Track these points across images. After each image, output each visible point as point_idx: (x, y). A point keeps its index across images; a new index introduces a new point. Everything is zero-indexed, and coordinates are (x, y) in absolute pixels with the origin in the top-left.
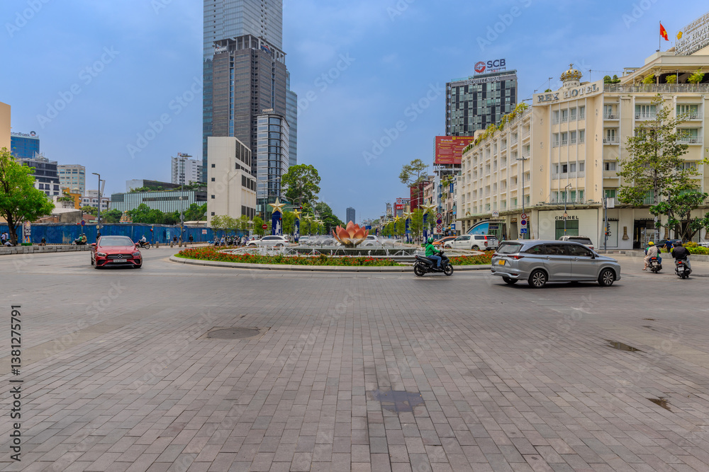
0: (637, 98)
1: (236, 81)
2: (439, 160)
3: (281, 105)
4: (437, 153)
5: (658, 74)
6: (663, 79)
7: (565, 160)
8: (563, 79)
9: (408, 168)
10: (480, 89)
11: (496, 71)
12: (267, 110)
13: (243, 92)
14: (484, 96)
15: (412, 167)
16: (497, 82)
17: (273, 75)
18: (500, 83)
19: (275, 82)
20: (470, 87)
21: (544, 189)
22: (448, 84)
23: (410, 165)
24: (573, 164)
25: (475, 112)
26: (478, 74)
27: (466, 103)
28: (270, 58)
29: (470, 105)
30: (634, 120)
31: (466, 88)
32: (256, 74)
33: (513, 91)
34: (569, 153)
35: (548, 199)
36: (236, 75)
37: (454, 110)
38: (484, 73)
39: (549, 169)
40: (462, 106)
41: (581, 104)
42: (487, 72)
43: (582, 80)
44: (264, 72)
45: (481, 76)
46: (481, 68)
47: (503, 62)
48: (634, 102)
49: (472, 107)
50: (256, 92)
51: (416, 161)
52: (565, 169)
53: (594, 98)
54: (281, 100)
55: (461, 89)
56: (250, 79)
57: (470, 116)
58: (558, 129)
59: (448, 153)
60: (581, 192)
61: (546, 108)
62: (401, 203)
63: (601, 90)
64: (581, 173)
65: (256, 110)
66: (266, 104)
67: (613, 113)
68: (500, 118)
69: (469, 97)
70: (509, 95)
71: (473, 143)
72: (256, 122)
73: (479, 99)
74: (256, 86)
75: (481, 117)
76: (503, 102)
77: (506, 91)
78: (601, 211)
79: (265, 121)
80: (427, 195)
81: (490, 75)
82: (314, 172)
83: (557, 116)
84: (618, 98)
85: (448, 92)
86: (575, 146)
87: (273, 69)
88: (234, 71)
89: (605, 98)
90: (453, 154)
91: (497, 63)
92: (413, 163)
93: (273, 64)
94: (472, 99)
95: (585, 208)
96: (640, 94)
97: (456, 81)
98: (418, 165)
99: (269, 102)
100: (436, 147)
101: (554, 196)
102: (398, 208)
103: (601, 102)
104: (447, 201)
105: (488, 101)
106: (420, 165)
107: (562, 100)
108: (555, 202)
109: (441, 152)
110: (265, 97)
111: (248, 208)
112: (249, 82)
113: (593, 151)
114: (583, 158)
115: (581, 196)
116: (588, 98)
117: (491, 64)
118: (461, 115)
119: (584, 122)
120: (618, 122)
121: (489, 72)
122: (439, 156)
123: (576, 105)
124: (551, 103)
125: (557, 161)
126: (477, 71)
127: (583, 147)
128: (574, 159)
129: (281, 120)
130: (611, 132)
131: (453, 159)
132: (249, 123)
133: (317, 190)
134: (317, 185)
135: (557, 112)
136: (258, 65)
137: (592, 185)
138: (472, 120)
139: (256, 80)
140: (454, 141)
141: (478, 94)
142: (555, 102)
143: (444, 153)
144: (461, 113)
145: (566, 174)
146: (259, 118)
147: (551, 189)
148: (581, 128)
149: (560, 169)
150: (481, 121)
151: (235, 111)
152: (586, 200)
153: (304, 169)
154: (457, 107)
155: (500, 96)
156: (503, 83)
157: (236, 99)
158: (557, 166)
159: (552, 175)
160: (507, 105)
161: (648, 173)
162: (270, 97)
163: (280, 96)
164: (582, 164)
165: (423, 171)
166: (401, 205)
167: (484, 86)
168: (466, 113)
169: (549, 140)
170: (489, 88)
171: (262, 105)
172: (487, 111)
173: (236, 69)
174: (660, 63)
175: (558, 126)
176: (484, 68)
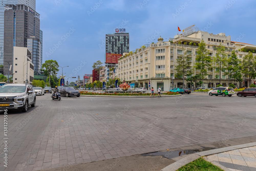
0: (178, 48)
1: (17, 23)
2: (107, 61)
3: (38, 35)
4: (106, 59)
5: (182, 41)
6: (183, 43)
7: (159, 64)
8: (158, 40)
9: (96, 64)
10: (117, 38)
11: (123, 33)
12: (32, 37)
13: (21, 28)
14: (119, 40)
15: (97, 63)
16: (123, 36)
17: (34, 22)
18: (124, 37)
19: (35, 25)
20: (114, 37)
21: (153, 73)
22: (106, 35)
23: (96, 62)
24: (162, 66)
25: (116, 46)
26: (116, 33)
27: (113, 42)
28: (33, 16)
29: (114, 43)
30: (177, 54)
31: (113, 37)
32: (27, 21)
33: (128, 40)
34: (160, 62)
35: (154, 76)
36: (17, 20)
37: (109, 44)
38: (118, 33)
39: (155, 67)
40: (111, 43)
41: (164, 48)
42: (119, 32)
43: (163, 41)
44: (30, 21)
45: (118, 34)
46: (117, 31)
47: (124, 30)
48: (177, 49)
49: (115, 44)
50: (27, 29)
51: (99, 61)
52: (159, 67)
53: (167, 47)
54: (38, 33)
55: (111, 37)
56: (24, 23)
57: (114, 47)
58: (157, 55)
59: (110, 59)
60: (164, 74)
61: (154, 48)
62: (86, 76)
63: (170, 45)
64: (164, 69)
65: (27, 36)
66: (31, 34)
67: (172, 52)
68: (124, 48)
69: (114, 40)
70: (127, 41)
71: (123, 57)
72: (27, 41)
73: (117, 41)
74: (27, 26)
75: (118, 47)
76: (125, 43)
77: (126, 40)
78: (170, 80)
79: (31, 41)
80: (101, 73)
81: (121, 34)
82: (56, 63)
83: (157, 51)
84: (173, 47)
85: (106, 38)
86: (162, 60)
87: (34, 20)
88: (15, 19)
89: (171, 47)
90: (112, 60)
91: (123, 30)
92: (97, 62)
93: (34, 18)
94: (115, 41)
95: (165, 79)
96: (178, 47)
97: (109, 34)
98: (99, 63)
99: (32, 33)
100: (106, 56)
101: (156, 75)
102: (85, 78)
103: (169, 48)
104: (111, 76)
105: (120, 42)
106: (100, 63)
107: (158, 46)
108: (157, 77)
109: (108, 59)
110: (31, 31)
111: (32, 77)
112: (23, 24)
113: (167, 62)
114: (164, 64)
115: (164, 75)
116: (166, 47)
117: (121, 30)
118: (111, 46)
119: (165, 53)
120: (173, 54)
121: (120, 33)
122: (107, 60)
123: (162, 48)
124: (155, 47)
125: (157, 65)
126: (116, 32)
127: (165, 61)
128: (162, 64)
129: (38, 41)
130: (172, 57)
131: (112, 61)
132: (23, 41)
133: (57, 70)
134: (58, 69)
135: (157, 50)
136: (28, 18)
137: (167, 72)
138: (115, 48)
139: (27, 24)
140: (112, 55)
141: (117, 40)
142: (156, 47)
143: (109, 59)
144: (111, 45)
145: (160, 69)
146: (28, 40)
147: (155, 73)
148: (164, 55)
149: (158, 67)
150: (118, 49)
151: (16, 35)
152: (165, 77)
153: (52, 61)
154: (110, 43)
155: (124, 41)
156: (125, 37)
157: (17, 30)
158: (157, 66)
159: (156, 69)
160: (126, 44)
161: (182, 69)
162: (33, 31)
163: (37, 31)
164: (164, 66)
165: (101, 65)
166: (86, 77)
167: (119, 37)
168: (113, 46)
169: (155, 58)
170: (120, 38)
171: (29, 34)
172: (120, 46)
173: (17, 18)
174: (182, 38)
175: (157, 54)
176: (118, 31)
